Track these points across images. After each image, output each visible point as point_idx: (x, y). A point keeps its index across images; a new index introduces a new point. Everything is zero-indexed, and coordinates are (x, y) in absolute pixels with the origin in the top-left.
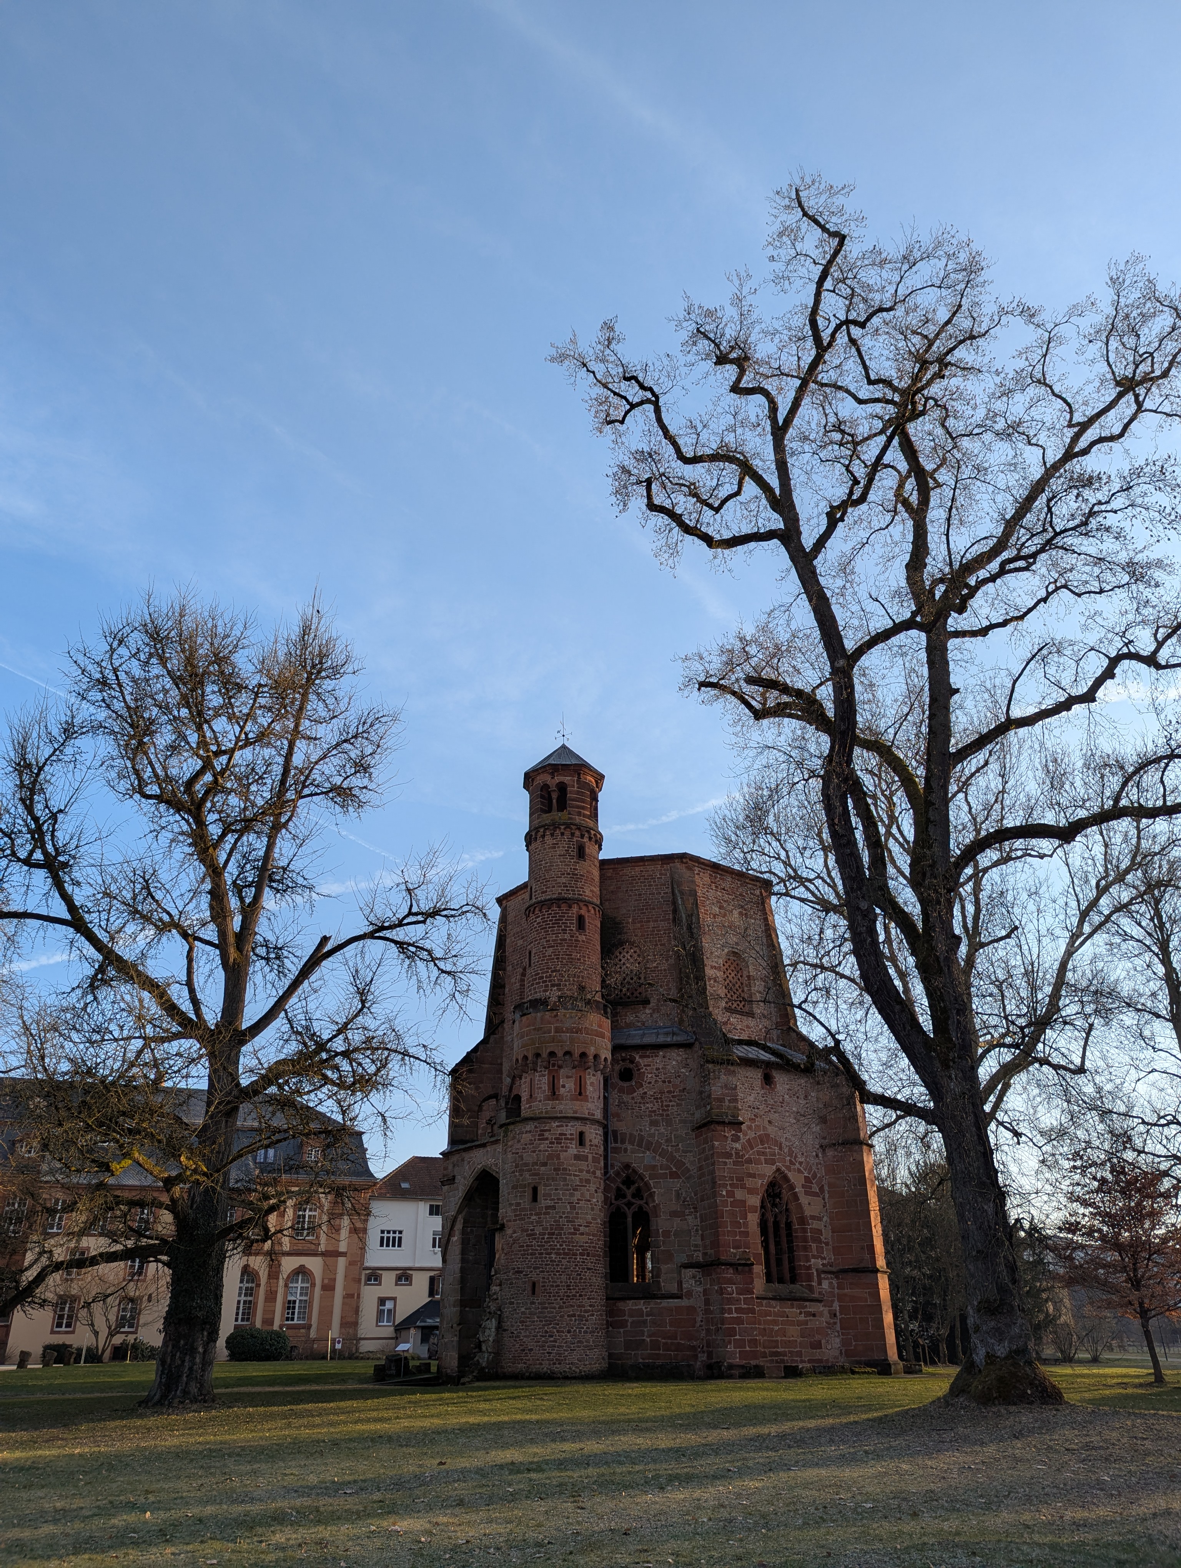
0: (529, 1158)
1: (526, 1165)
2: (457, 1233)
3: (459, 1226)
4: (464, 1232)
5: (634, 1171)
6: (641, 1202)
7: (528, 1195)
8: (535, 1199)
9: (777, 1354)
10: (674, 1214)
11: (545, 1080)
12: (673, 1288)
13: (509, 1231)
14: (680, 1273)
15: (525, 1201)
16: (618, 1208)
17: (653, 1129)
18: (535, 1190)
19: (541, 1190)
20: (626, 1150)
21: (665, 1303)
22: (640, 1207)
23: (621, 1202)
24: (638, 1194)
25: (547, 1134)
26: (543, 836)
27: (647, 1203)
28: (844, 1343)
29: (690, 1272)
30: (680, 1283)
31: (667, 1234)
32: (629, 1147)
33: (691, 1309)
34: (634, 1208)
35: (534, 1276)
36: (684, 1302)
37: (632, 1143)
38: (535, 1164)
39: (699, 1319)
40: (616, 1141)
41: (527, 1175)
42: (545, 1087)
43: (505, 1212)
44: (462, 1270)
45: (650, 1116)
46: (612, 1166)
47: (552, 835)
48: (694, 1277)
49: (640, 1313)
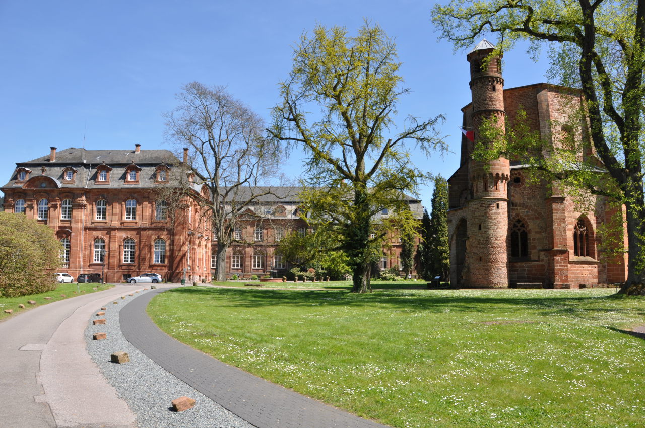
0: (477, 214)
1: (476, 216)
2: (454, 240)
3: (454, 238)
4: (456, 240)
5: (521, 217)
6: (524, 229)
7: (477, 227)
8: (480, 228)
9: (578, 281)
10: (536, 232)
11: (482, 184)
12: (536, 259)
13: (471, 240)
14: (539, 253)
15: (476, 229)
16: (515, 231)
17: (528, 201)
18: (480, 225)
19: (482, 225)
20: (517, 209)
21: (533, 263)
22: (524, 231)
23: (516, 229)
24: (523, 226)
25: (484, 205)
26: (477, 83)
27: (526, 229)
28: (608, 277)
29: (542, 253)
30: (539, 257)
31: (534, 239)
32: (519, 208)
33: (543, 266)
34: (521, 231)
35: (481, 255)
36: (540, 263)
37: (519, 206)
38: (480, 216)
39: (546, 270)
40: (513, 206)
41: (477, 220)
42: (482, 187)
43: (469, 233)
44: (456, 253)
45: (527, 196)
46: (512, 215)
47: (481, 82)
48: (544, 255)
49: (523, 267)
